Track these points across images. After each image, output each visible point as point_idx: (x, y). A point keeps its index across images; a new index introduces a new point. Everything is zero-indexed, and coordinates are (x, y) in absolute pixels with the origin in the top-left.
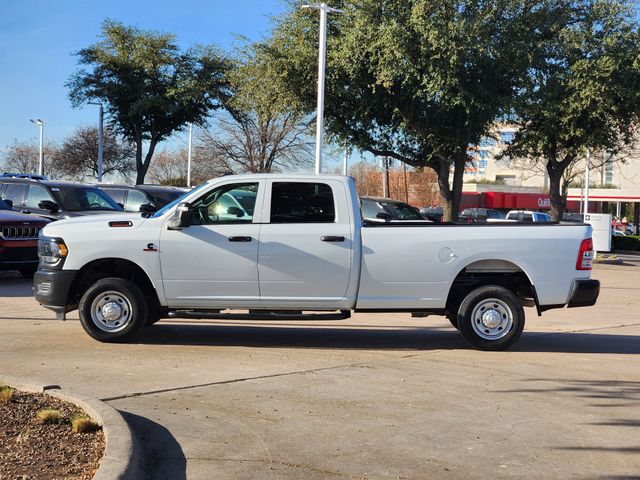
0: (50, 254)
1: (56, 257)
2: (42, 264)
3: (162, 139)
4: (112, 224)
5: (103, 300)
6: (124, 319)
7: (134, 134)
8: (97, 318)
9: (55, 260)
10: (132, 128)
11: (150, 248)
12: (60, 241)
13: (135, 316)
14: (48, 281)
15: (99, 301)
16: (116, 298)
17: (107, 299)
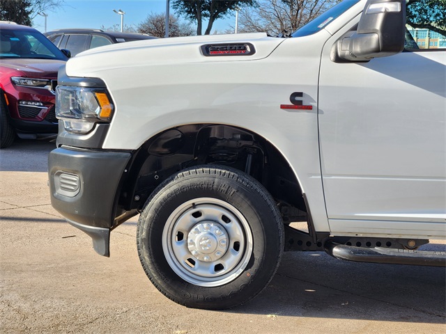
0: (78, 112)
1: (89, 119)
2: (62, 134)
3: (219, 17)
4: (208, 50)
5: (188, 217)
6: (233, 258)
7: (195, 12)
8: (176, 255)
9: (87, 126)
10: (194, 7)
11: (297, 102)
12: (98, 87)
13: (258, 257)
14: (74, 173)
15: (180, 218)
16: (217, 213)
17: (197, 215)
